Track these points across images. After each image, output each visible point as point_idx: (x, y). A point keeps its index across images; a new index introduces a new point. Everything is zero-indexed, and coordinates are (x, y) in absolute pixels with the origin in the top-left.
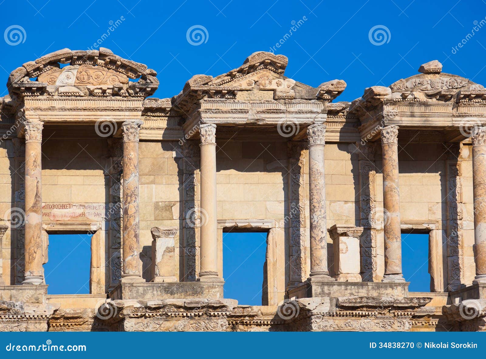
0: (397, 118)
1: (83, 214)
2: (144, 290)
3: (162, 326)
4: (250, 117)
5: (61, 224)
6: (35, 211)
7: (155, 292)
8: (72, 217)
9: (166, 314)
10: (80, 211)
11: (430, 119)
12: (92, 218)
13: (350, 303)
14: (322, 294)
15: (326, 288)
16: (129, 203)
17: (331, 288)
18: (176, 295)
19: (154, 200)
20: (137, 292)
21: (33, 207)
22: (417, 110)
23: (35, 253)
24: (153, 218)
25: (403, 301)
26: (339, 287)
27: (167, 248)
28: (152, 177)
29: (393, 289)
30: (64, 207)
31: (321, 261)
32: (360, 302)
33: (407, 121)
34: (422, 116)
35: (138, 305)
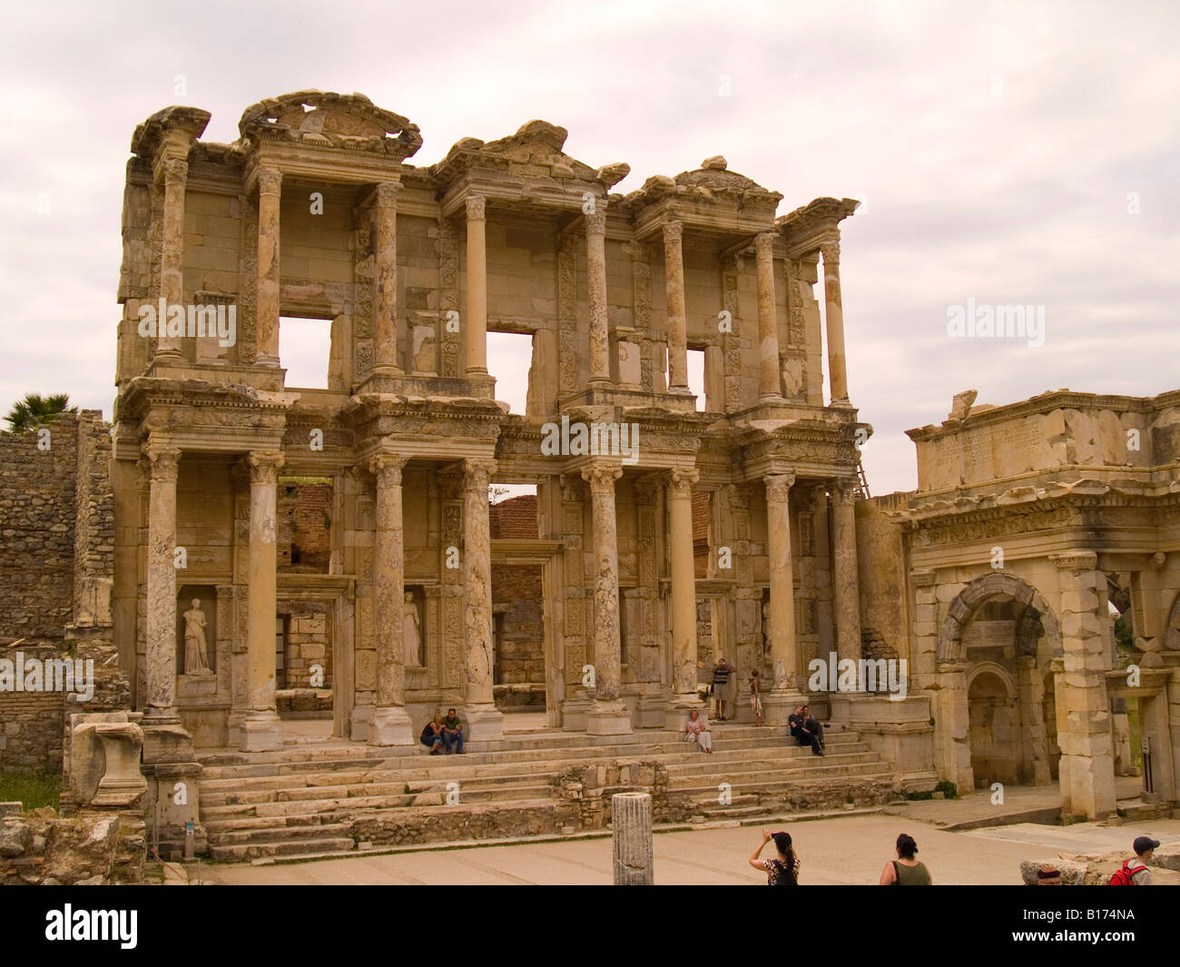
0: (681, 214)
1: (323, 294)
2: (403, 384)
3: (425, 428)
4: (525, 194)
5: (296, 304)
6: (271, 279)
7: (416, 387)
8: (308, 296)
9: (429, 415)
10: (318, 290)
11: (716, 218)
12: (333, 299)
13: (637, 414)
14: (605, 402)
15: (609, 396)
16: (385, 279)
17: (614, 396)
18: (440, 393)
19: (406, 285)
20: (395, 386)
21: (269, 273)
22: (702, 208)
23: (271, 329)
24: (405, 306)
25: (693, 416)
26: (624, 396)
27: (427, 338)
28: (404, 258)
29: (680, 402)
30: (299, 283)
31: (603, 365)
32: (648, 414)
33: (692, 218)
34: (707, 215)
35: (397, 401)
